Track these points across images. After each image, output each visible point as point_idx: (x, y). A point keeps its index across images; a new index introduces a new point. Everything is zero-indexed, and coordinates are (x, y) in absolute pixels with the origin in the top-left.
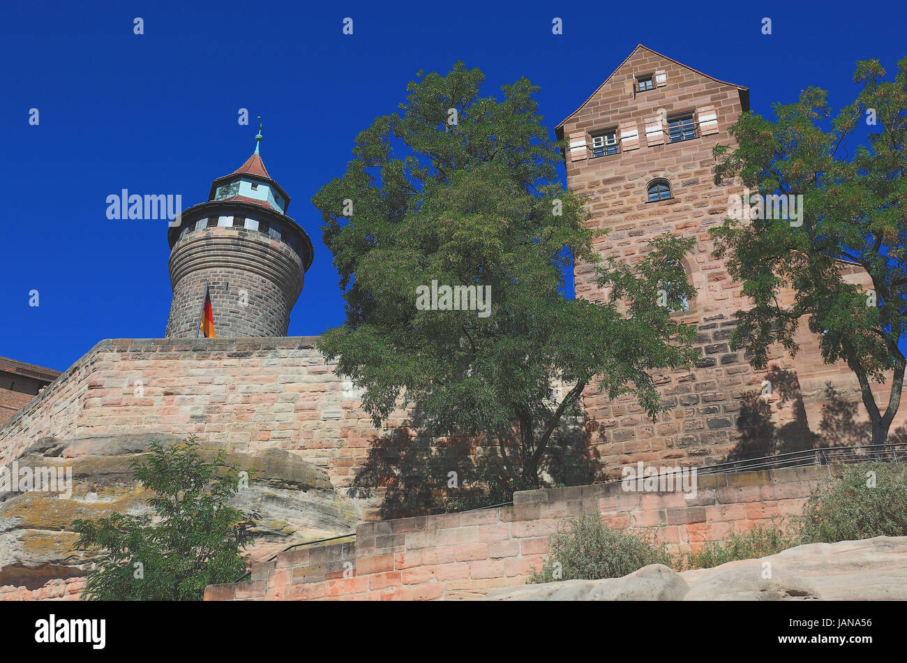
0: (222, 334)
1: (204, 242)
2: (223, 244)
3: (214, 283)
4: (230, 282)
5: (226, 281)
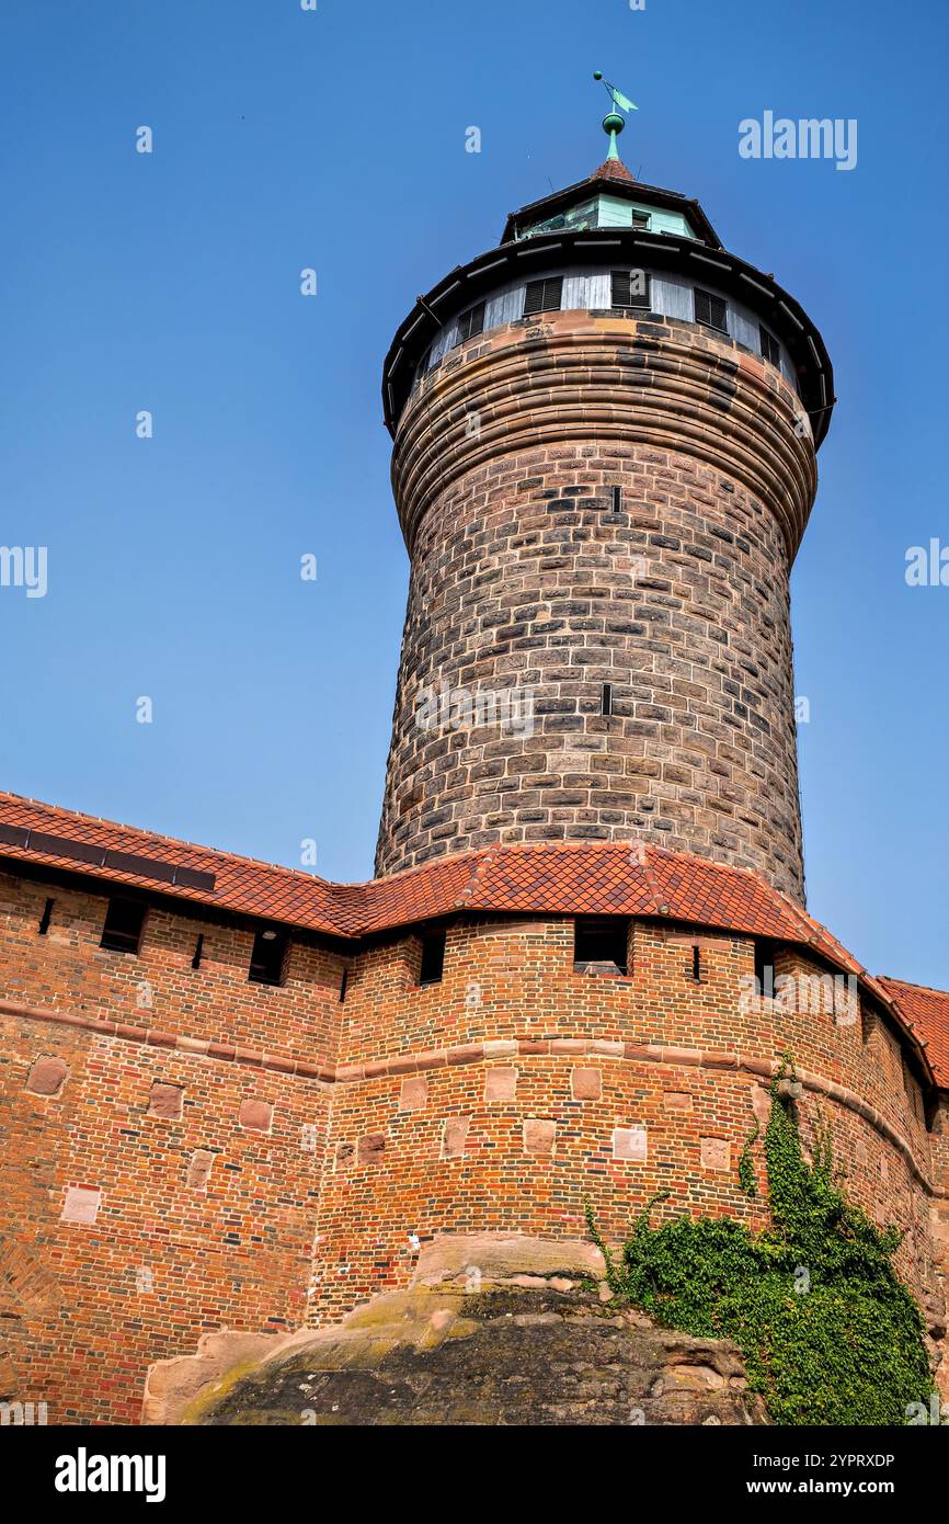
0: (620, 661)
1: (523, 362)
2: (586, 363)
3: (570, 491)
4: (623, 486)
5: (609, 484)
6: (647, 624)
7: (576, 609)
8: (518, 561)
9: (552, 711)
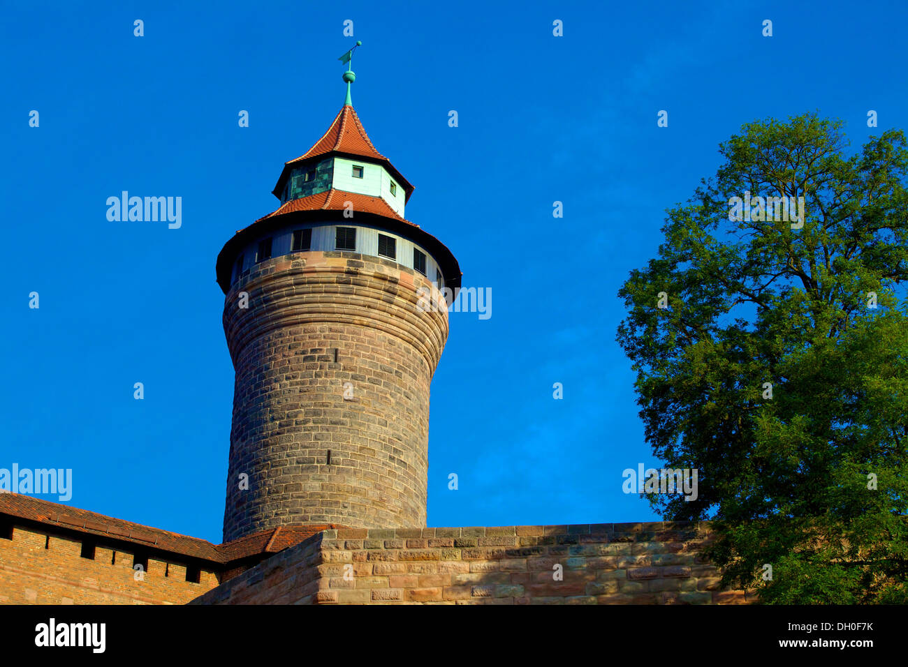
0: (335, 439)
2: (322, 282)
3: (313, 351)
4: (339, 348)
5: (333, 347)
6: (348, 420)
7: (316, 413)
8: (289, 387)
9: (304, 463)
